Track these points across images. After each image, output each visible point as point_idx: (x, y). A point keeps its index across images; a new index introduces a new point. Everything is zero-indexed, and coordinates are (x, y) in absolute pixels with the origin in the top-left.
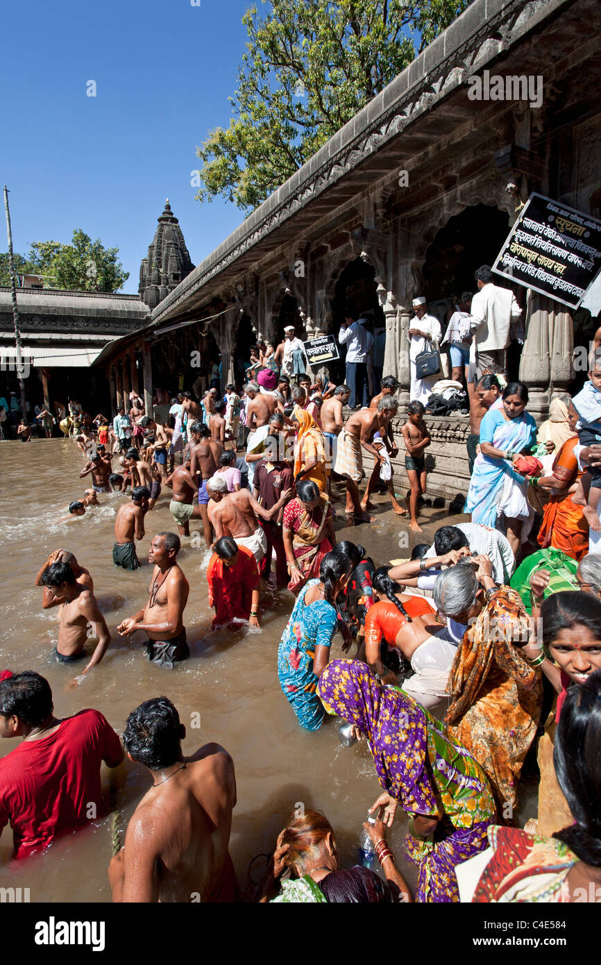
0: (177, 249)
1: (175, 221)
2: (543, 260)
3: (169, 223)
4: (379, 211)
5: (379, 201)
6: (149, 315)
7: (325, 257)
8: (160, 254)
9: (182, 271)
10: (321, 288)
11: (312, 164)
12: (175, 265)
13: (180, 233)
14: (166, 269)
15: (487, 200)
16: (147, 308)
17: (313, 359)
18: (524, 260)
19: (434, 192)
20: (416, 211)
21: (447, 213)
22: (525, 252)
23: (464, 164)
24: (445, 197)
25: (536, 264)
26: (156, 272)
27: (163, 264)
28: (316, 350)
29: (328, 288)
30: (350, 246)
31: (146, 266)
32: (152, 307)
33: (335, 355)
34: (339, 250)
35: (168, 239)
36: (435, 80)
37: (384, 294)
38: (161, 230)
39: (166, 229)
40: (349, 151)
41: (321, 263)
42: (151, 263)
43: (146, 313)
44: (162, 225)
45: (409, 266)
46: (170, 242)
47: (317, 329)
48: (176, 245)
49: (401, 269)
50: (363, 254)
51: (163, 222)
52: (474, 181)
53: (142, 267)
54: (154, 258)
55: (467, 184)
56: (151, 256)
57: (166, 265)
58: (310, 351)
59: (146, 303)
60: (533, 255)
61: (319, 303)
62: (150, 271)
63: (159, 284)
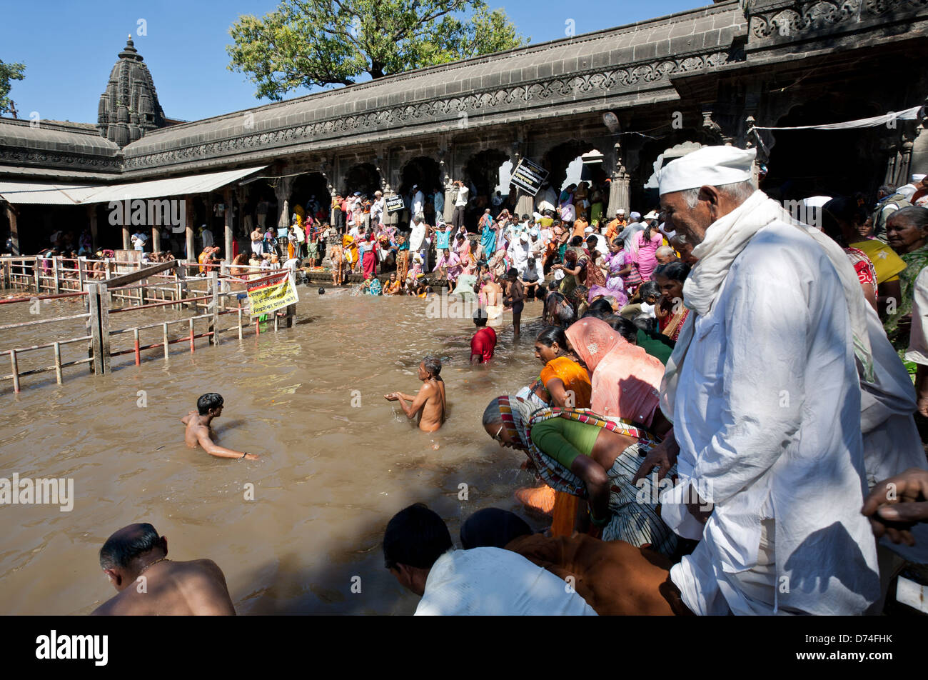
0: (147, 89)
1: (140, 59)
2: (526, 179)
3: (134, 61)
4: (450, 144)
5: (450, 139)
6: (117, 153)
7: (399, 152)
8: (127, 92)
9: (155, 112)
10: (396, 169)
11: (390, 98)
12: (147, 105)
13: (147, 72)
14: (136, 108)
15: (501, 150)
16: (115, 145)
17: (390, 208)
18: (520, 179)
19: (476, 140)
20: (465, 145)
21: (481, 149)
22: (520, 176)
23: (493, 135)
24: (481, 143)
25: (523, 180)
26: (124, 110)
27: (132, 101)
28: (392, 203)
29: (401, 169)
30: (420, 151)
31: (108, 101)
32: (122, 145)
33: (402, 206)
34: (412, 151)
35: (137, 78)
36: (478, 94)
37: (448, 180)
38: (127, 68)
39: (132, 67)
40: (422, 104)
41: (397, 155)
42: (115, 99)
43: (115, 151)
44: (128, 62)
45: (460, 168)
46: (139, 81)
47: (392, 191)
48: (145, 84)
49: (456, 169)
50: (442, 162)
51: (128, 59)
52: (495, 141)
53: (103, 103)
54: (120, 95)
55: (492, 142)
56: (115, 92)
57: (137, 104)
58: (389, 204)
59: (112, 140)
60: (523, 177)
61: (395, 178)
62: (115, 109)
63: (129, 122)
